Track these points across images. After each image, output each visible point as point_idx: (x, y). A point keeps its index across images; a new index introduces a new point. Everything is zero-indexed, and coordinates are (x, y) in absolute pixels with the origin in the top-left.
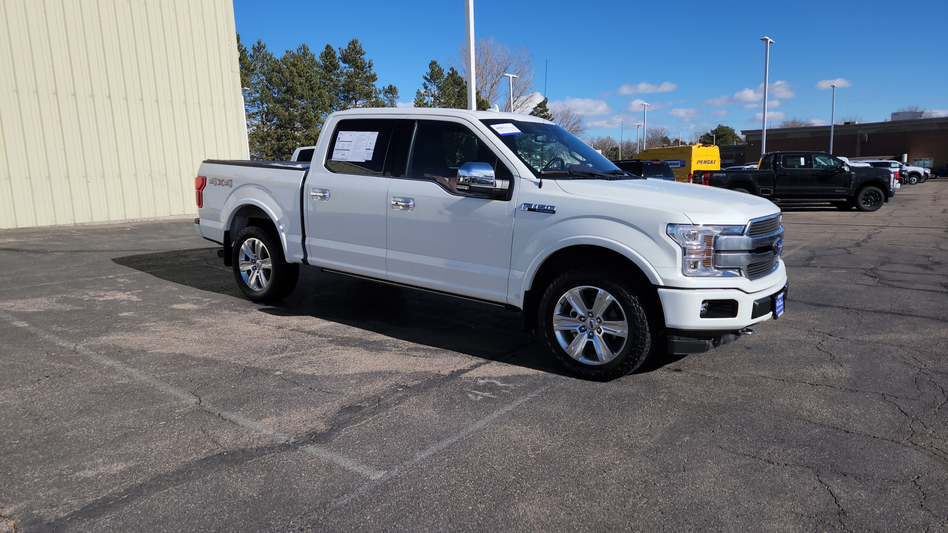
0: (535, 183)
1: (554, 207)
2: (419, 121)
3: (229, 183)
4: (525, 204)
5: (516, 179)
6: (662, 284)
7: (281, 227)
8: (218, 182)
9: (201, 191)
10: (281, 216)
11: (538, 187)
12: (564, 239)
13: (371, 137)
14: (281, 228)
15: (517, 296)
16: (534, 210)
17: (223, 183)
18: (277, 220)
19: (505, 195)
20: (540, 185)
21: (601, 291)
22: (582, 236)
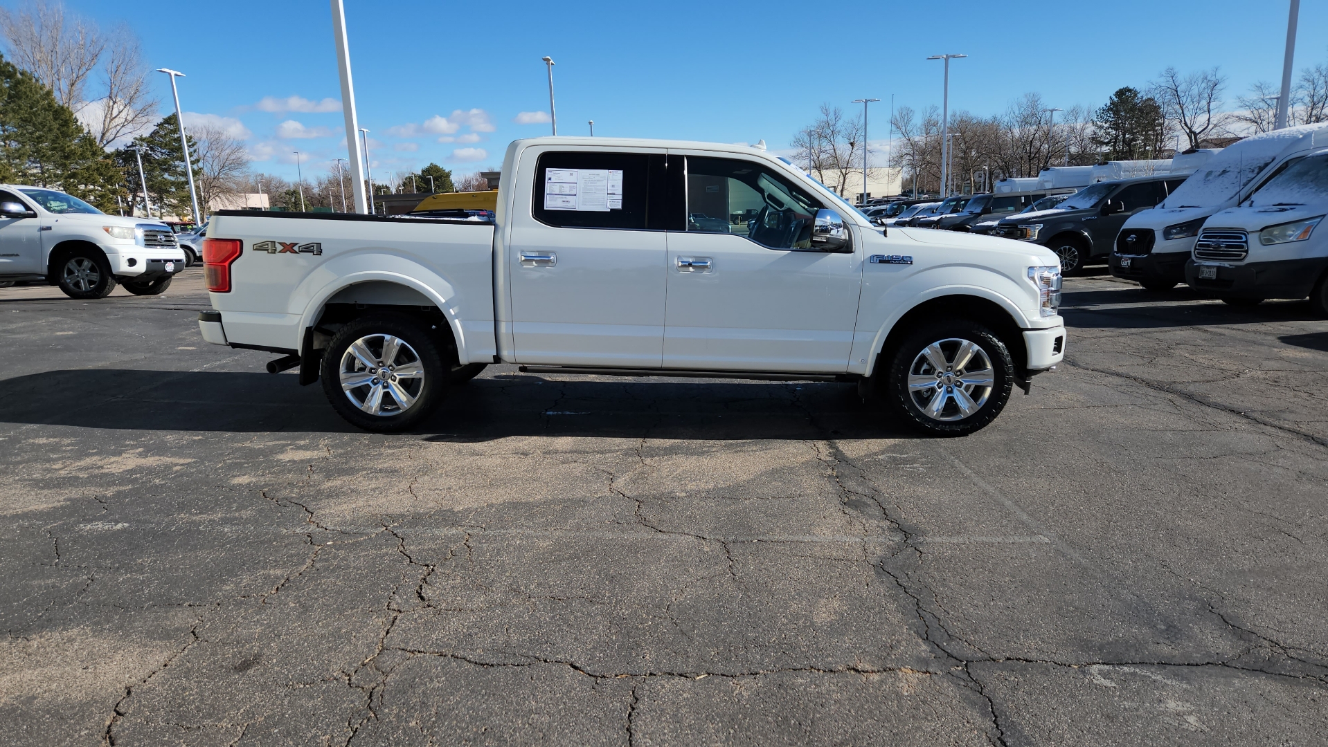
0: (879, 232)
1: (910, 257)
2: (689, 157)
3: (314, 249)
4: (874, 256)
5: (854, 230)
6: (1030, 327)
7: (452, 311)
8: (279, 248)
9: (227, 264)
10: (451, 294)
11: (883, 236)
12: (928, 291)
13: (614, 178)
14: (453, 313)
15: (864, 361)
16: (888, 262)
17: (296, 248)
18: (443, 301)
19: (845, 247)
20: (885, 233)
21: (965, 342)
22: (949, 286)
